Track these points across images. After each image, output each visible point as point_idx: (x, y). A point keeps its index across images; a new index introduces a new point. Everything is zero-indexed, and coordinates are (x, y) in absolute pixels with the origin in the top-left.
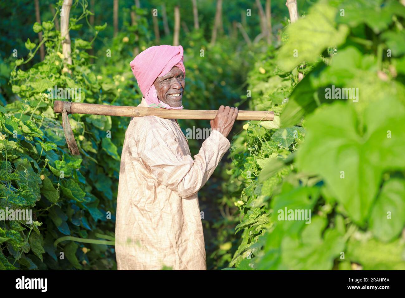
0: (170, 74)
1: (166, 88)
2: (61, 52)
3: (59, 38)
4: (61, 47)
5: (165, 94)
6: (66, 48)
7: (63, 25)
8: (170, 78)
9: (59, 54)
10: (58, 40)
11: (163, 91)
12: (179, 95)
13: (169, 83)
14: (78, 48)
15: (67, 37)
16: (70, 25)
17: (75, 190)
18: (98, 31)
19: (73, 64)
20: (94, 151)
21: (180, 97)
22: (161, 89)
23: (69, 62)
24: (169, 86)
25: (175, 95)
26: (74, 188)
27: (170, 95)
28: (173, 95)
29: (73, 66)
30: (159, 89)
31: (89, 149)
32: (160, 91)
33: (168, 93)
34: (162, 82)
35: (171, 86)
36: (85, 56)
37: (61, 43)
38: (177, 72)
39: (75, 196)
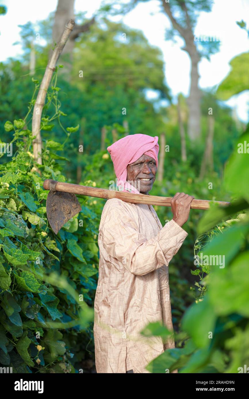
0: (141, 160)
1: (136, 172)
2: (32, 152)
3: (30, 137)
4: (32, 146)
5: (135, 177)
6: (38, 148)
7: (34, 125)
8: (141, 163)
9: (29, 153)
10: (29, 139)
11: (133, 175)
12: (148, 180)
13: (140, 168)
14: (49, 148)
15: (38, 137)
16: (41, 125)
17: (30, 281)
18: (70, 133)
19: (43, 164)
20: (58, 250)
21: (149, 182)
22: (132, 172)
23: (39, 162)
24: (139, 170)
25: (145, 180)
26: (30, 278)
27: (140, 179)
28: (143, 179)
29: (42, 166)
30: (130, 173)
31: (52, 248)
32: (131, 175)
33: (138, 176)
34: (134, 166)
35: (142, 171)
36: (55, 157)
37: (32, 143)
38: (148, 158)
39: (30, 287)
